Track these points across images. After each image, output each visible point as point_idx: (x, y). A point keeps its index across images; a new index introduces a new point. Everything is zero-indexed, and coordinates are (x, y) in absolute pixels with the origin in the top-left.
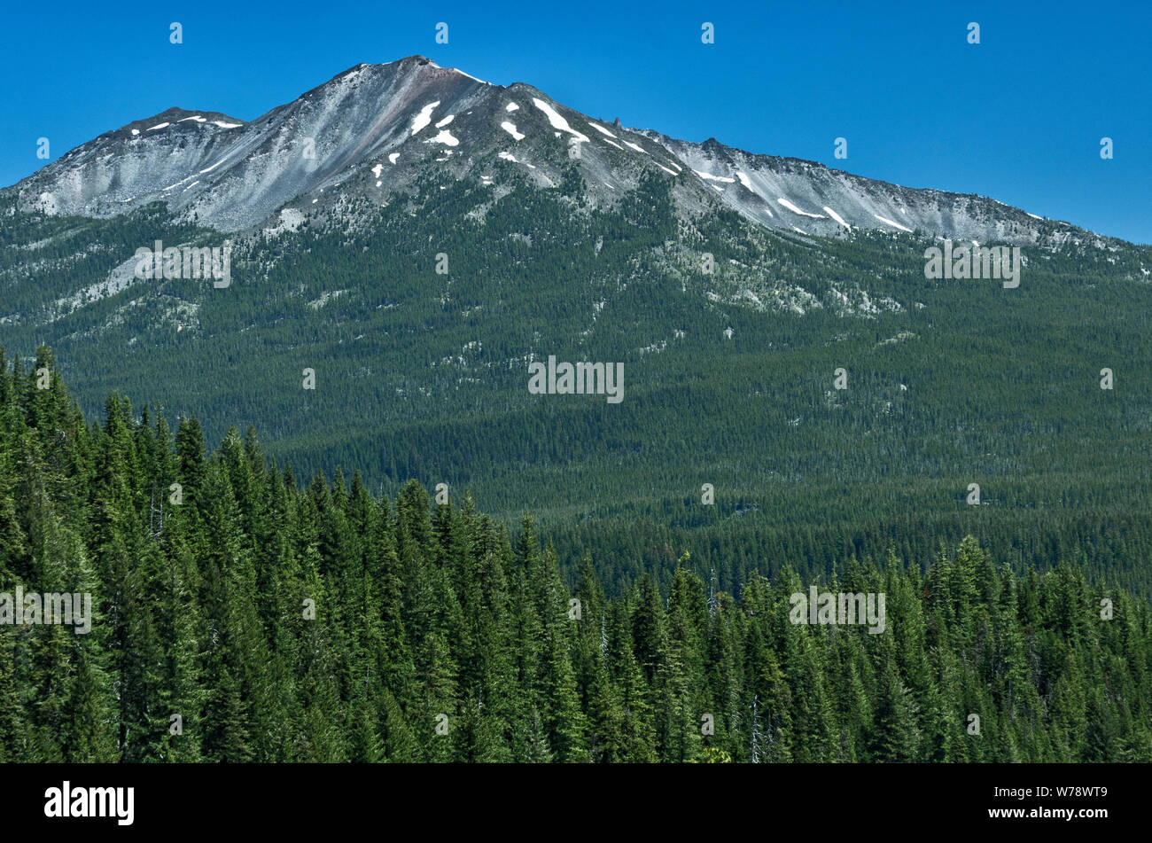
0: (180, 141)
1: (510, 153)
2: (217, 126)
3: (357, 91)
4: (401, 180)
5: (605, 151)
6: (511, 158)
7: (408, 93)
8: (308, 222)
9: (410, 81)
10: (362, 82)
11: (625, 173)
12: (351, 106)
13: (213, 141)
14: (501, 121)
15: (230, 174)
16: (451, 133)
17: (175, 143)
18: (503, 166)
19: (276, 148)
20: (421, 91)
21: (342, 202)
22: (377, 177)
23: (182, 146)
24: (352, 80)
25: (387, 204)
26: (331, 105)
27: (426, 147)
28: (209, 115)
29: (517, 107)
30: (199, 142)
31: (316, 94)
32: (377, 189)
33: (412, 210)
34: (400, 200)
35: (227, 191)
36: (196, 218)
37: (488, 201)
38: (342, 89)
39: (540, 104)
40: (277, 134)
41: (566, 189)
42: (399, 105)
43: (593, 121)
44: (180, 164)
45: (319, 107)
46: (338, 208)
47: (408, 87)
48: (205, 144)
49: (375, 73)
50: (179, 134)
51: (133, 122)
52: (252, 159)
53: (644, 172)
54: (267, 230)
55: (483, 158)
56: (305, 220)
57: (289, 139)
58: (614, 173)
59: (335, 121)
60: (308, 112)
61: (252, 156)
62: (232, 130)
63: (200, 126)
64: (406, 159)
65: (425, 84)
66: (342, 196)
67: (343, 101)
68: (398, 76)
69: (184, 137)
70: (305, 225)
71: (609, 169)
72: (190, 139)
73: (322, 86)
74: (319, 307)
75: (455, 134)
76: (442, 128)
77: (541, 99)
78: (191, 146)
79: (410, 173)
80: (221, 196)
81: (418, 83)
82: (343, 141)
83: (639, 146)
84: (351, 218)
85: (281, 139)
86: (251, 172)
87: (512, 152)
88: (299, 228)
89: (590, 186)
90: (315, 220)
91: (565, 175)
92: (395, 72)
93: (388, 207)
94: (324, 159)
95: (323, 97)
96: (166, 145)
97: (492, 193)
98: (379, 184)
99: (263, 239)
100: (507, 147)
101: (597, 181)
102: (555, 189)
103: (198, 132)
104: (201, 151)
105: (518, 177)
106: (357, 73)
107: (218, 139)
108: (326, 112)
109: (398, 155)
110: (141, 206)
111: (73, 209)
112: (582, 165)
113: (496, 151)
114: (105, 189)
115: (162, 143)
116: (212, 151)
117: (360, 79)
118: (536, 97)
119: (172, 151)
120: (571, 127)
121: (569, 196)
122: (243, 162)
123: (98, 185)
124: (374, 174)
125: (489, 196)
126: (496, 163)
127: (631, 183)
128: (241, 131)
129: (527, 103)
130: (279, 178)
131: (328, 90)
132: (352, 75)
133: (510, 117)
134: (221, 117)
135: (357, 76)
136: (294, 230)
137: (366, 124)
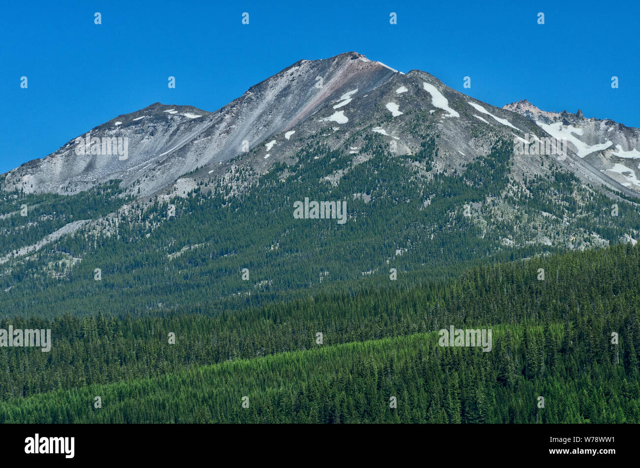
0: (151, 129)
1: (383, 128)
2: (184, 117)
3: (294, 83)
4: (287, 153)
5: (469, 125)
6: (383, 132)
7: (336, 83)
8: (199, 189)
9: (340, 73)
10: (300, 75)
11: (481, 142)
12: (286, 95)
13: (178, 129)
14: (387, 102)
15: (175, 154)
16: (344, 114)
17: (147, 132)
18: (371, 138)
19: (217, 132)
20: (346, 81)
21: (231, 172)
22: (267, 150)
23: (152, 134)
24: (292, 74)
25: (268, 172)
26: (270, 95)
27: (318, 125)
28: (179, 108)
29: (406, 90)
30: (166, 131)
31: (259, 88)
32: (264, 160)
33: (284, 176)
34: (279, 168)
35: (169, 169)
36: (139, 192)
37: (347, 166)
38: (282, 82)
39: (428, 87)
40: (222, 120)
41: (419, 157)
42: (325, 94)
43: (474, 100)
44: (147, 149)
45: (260, 98)
46: (227, 176)
47: (336, 79)
48: (171, 132)
49: (312, 68)
50: (152, 124)
51: (119, 116)
52: (195, 142)
53: (498, 141)
54: (162, 196)
55: (357, 133)
56: (196, 187)
57: (229, 125)
58: (471, 143)
59: (271, 108)
60: (250, 100)
61: (196, 139)
62: (194, 120)
63: (169, 117)
64: (298, 135)
65: (351, 75)
66: (233, 168)
67: (281, 92)
68: (331, 69)
69: (154, 127)
70: (195, 192)
71: (467, 139)
72: (160, 128)
73: (267, 80)
74: (173, 258)
75: (346, 114)
76: (338, 110)
77: (432, 83)
78: (158, 134)
79: (297, 147)
80: (163, 173)
81: (345, 75)
82: (273, 125)
83: (509, 121)
84: (234, 185)
85: (224, 124)
86: (192, 153)
87: (385, 128)
88: (189, 194)
89: (441, 153)
90: (206, 187)
91: (423, 145)
92: (330, 66)
93: (268, 174)
94: (255, 140)
95: (266, 89)
96: (139, 133)
97: (351, 161)
98: (268, 156)
99: (156, 203)
100: (382, 122)
101: (450, 148)
102: (410, 157)
103: (167, 122)
104: (167, 137)
105: (380, 147)
106: (297, 68)
107: (182, 128)
108: (265, 101)
109: (293, 132)
110: (100, 184)
111: (49, 188)
112: (442, 136)
113: (371, 126)
114: (81, 171)
115: (136, 132)
116: (175, 137)
117: (299, 73)
118: (428, 82)
119: (143, 139)
120: (450, 105)
121: (420, 162)
122: (188, 145)
123: (75, 168)
124: (266, 148)
125: (349, 163)
126: (367, 136)
127: (484, 151)
128: (201, 120)
129: (417, 86)
130: (214, 158)
131: (271, 83)
132: (293, 69)
133: (396, 98)
134: (191, 109)
135: (297, 71)
136: (184, 196)
137: (296, 110)
